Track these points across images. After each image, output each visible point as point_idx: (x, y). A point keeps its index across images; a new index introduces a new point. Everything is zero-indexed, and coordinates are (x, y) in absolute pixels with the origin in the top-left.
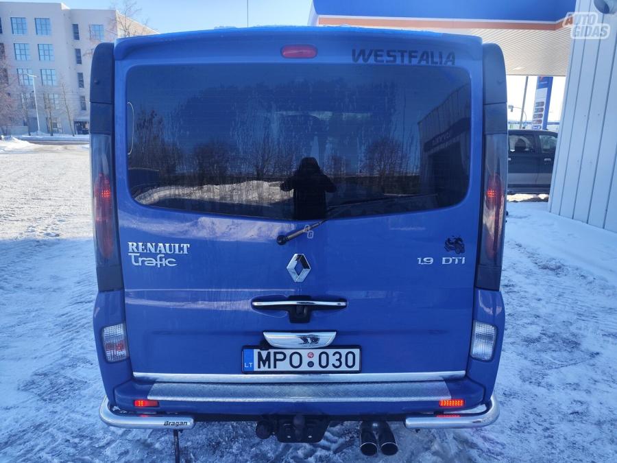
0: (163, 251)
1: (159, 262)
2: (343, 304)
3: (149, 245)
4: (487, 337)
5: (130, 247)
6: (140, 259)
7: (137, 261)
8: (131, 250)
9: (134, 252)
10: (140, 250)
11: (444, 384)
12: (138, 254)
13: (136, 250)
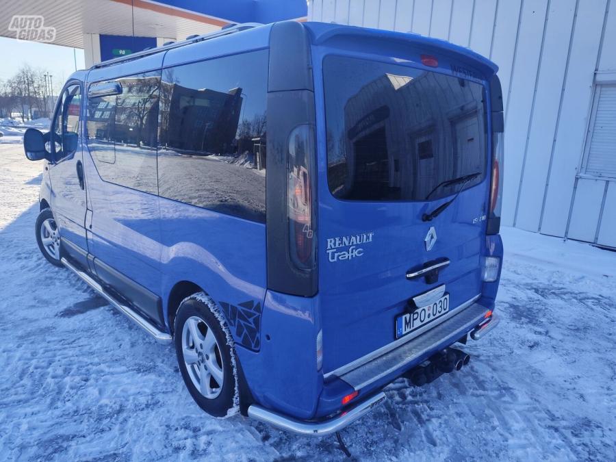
0: (355, 243)
1: (350, 255)
2: (448, 262)
3: (344, 239)
4: (492, 266)
5: (329, 244)
6: (336, 255)
7: (333, 258)
8: (329, 247)
9: (332, 249)
10: (337, 246)
11: (476, 304)
12: (335, 250)
13: (333, 247)
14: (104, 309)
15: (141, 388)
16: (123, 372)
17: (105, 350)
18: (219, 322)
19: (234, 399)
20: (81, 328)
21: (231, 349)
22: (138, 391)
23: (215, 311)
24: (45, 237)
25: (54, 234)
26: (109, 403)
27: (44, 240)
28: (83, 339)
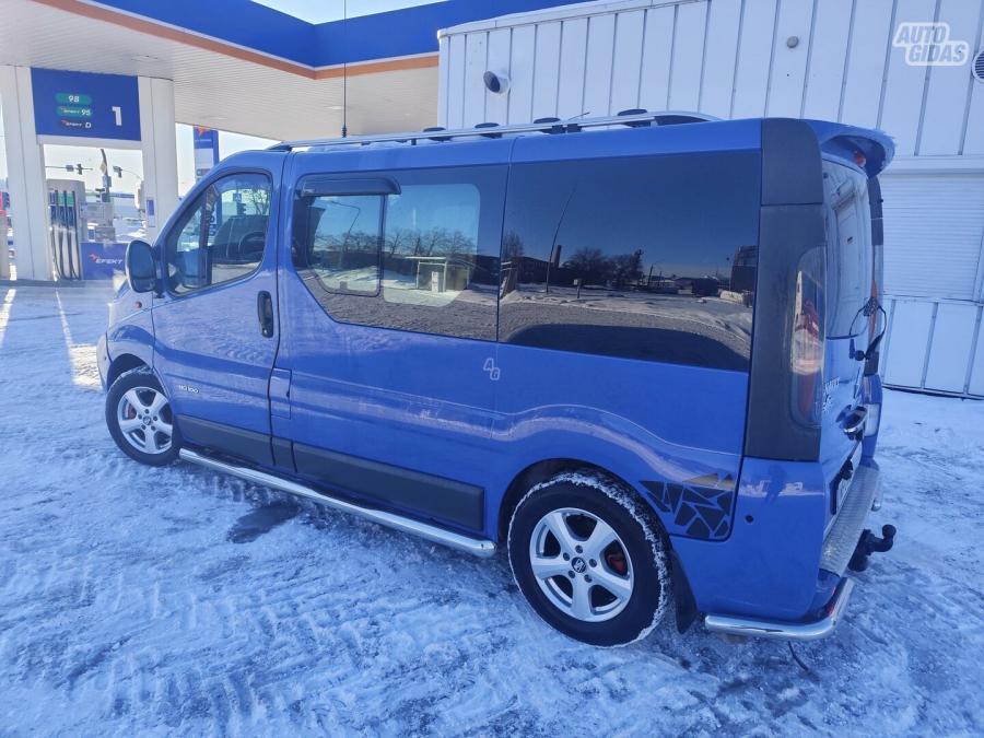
14: (296, 523)
15: (466, 624)
16: (415, 608)
17: (360, 579)
18: (627, 511)
19: (656, 614)
20: (289, 554)
21: (653, 545)
22: (463, 628)
23: (616, 495)
24: (124, 418)
25: (147, 411)
26: (441, 649)
27: (122, 423)
28: (307, 570)
